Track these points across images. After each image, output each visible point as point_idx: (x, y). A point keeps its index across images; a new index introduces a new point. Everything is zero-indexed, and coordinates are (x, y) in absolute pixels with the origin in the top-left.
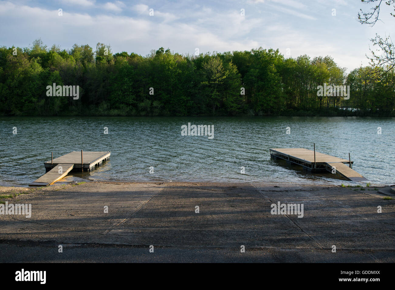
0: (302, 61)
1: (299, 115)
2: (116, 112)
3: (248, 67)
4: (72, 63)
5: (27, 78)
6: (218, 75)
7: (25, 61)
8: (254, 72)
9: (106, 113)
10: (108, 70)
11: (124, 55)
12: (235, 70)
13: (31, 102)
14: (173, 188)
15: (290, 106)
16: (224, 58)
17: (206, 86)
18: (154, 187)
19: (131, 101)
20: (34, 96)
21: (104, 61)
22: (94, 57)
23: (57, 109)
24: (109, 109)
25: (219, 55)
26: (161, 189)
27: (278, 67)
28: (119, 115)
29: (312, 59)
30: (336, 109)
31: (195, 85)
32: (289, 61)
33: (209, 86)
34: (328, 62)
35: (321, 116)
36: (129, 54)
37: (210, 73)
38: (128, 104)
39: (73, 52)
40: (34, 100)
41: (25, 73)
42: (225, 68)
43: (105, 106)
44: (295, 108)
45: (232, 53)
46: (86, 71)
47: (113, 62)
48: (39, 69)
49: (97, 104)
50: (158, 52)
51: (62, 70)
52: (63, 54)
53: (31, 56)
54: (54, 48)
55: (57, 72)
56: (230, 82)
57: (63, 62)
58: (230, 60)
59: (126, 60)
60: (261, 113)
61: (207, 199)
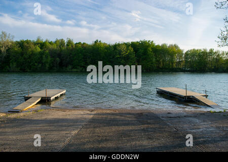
0: (163, 46)
1: (163, 72)
2: (75, 70)
3: (138, 49)
4: (55, 47)
5: (33, 54)
6: (124, 52)
7: (32, 46)
8: (141, 51)
9: (71, 70)
10: (72, 50)
11: (80, 43)
12: (132, 50)
13: (35, 65)
14: (100, 114)
15: (158, 67)
16: (127, 45)
17: (119, 57)
18: (88, 114)
19: (83, 65)
20: (36, 62)
21: (70, 46)
22: (66, 44)
23: (47, 68)
24: (72, 69)
25: (124, 43)
26: (92, 116)
27: (152, 48)
28: (77, 72)
29: (168, 45)
30: (180, 69)
31: (113, 57)
32: (158, 46)
33: (120, 58)
34: (176, 46)
35: (173, 72)
36: (82, 43)
37: (120, 51)
38: (81, 66)
39: (56, 42)
40: (36, 64)
41: (32, 51)
42: (127, 49)
43: (70, 67)
44: (160, 68)
45: (130, 43)
46: (61, 50)
47: (74, 47)
48: (39, 49)
49: (66, 66)
50: (95, 42)
51: (50, 50)
52: (50, 43)
53: (35, 44)
54: (47, 40)
55: (47, 51)
56: (130, 56)
57: (51, 47)
58: (129, 46)
59: (80, 46)
60: (145, 71)
61: (126, 127)
